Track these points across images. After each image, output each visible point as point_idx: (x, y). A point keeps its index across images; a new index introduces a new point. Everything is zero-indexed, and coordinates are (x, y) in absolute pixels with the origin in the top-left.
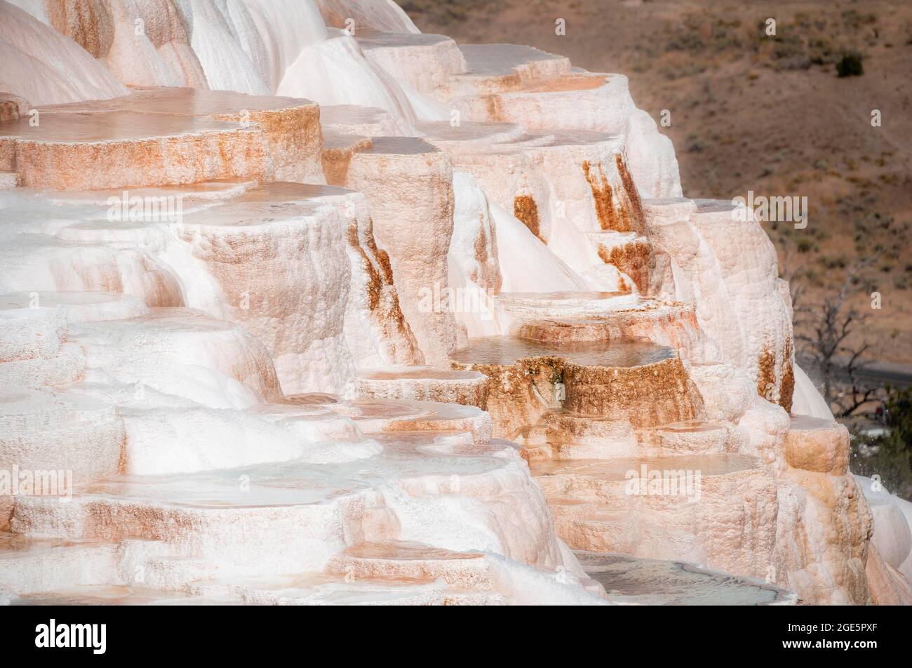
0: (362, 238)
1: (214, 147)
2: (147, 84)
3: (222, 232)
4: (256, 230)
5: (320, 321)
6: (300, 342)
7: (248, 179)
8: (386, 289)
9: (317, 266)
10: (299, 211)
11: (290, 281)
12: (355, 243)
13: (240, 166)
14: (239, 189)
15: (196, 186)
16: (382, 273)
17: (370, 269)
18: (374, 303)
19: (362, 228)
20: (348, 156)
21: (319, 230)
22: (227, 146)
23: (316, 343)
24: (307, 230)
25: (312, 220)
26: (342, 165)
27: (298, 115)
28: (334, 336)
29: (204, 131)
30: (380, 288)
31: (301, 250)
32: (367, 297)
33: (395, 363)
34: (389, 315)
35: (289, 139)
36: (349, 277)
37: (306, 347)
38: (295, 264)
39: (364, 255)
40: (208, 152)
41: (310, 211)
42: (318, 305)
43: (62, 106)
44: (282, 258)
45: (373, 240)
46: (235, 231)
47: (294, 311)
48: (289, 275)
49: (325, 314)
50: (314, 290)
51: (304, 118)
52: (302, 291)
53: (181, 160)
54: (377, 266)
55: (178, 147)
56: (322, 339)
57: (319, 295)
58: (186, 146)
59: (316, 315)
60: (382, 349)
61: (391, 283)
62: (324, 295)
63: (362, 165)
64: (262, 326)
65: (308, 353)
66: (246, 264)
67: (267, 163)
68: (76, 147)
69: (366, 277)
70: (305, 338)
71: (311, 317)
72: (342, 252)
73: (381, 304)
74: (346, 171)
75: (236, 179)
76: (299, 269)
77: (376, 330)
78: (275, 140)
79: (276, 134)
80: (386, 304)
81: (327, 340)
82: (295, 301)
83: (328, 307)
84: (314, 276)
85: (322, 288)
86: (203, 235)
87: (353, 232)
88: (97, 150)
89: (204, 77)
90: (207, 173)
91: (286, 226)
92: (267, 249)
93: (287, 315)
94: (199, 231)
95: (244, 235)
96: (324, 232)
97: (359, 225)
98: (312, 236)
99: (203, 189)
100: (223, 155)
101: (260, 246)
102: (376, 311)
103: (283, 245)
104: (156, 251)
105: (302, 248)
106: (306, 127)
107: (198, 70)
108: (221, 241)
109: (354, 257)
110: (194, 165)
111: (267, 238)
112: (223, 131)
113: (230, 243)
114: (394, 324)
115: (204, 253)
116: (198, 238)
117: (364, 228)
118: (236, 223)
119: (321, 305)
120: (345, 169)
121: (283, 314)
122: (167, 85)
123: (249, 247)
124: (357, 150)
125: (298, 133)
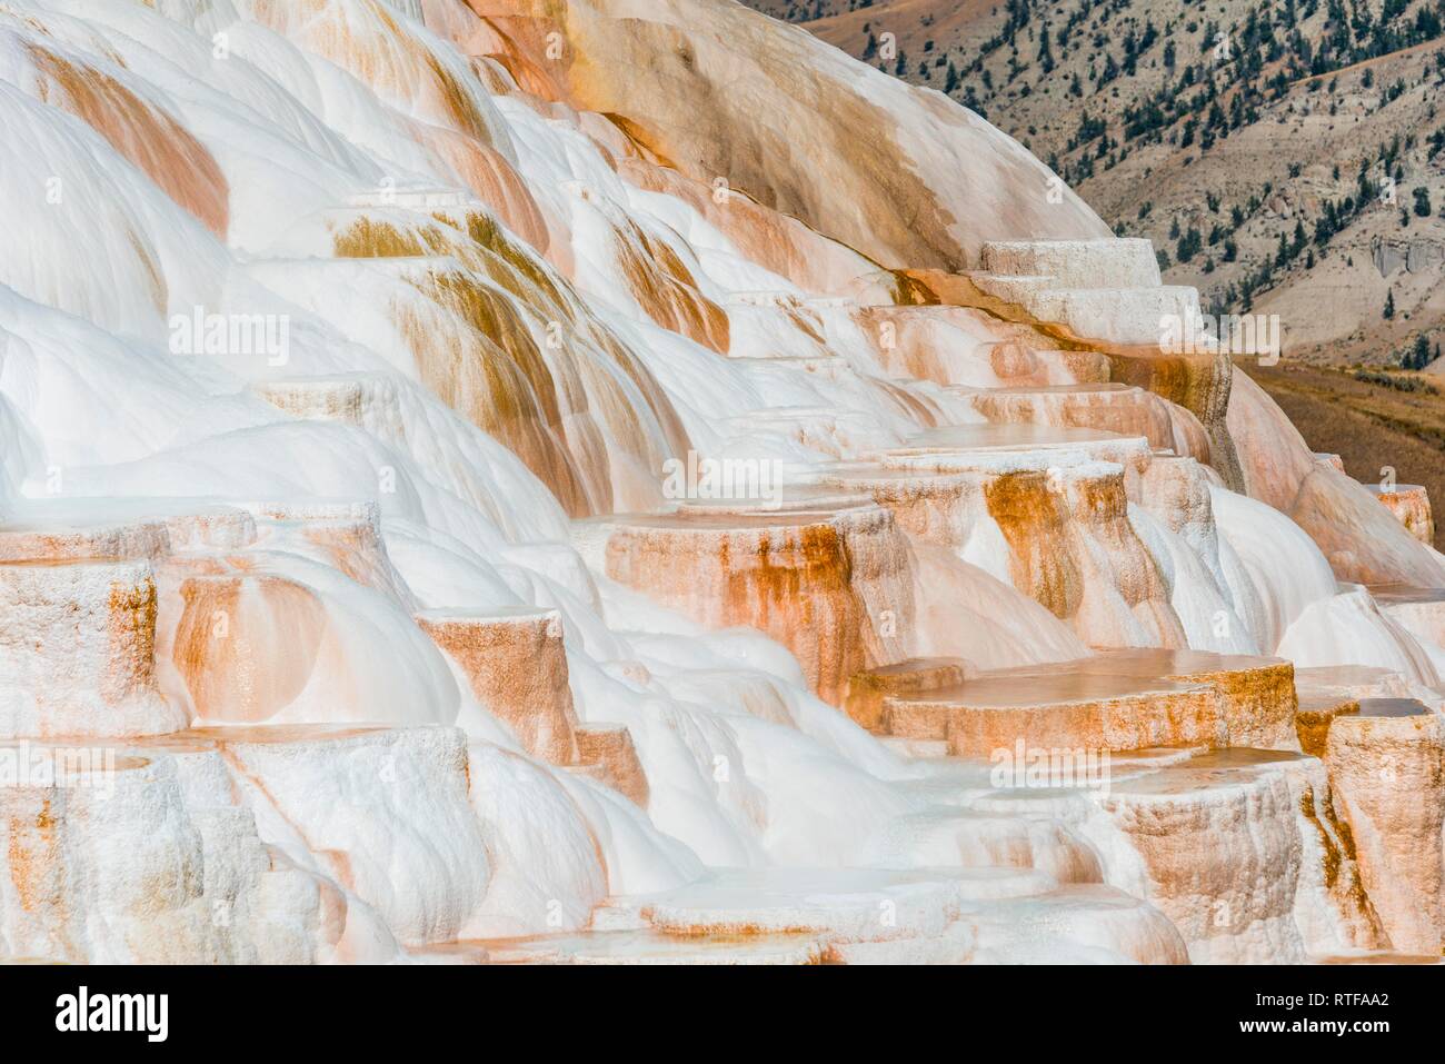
0: (1319, 808)
1: (1161, 709)
2: (1117, 645)
3: (1150, 800)
4: (1185, 799)
5: (1260, 899)
6: (1236, 922)
7: (1199, 744)
8: (1346, 864)
9: (1256, 839)
10: (1240, 778)
11: (1223, 855)
12: (1310, 814)
13: (1190, 730)
14: (1184, 755)
15: (1138, 752)
16: (1341, 847)
17: (1327, 842)
18: (1332, 880)
19: (1319, 796)
20: (1328, 720)
21: (1259, 799)
22: (1176, 709)
23: (1256, 923)
24: (1245, 799)
25: (1250, 788)
26: (1321, 729)
27: (1267, 674)
28: (1279, 915)
29: (1150, 693)
30: (1338, 863)
31: (1236, 821)
32: (1323, 873)
33: (1355, 946)
34: (1349, 893)
35: (1255, 701)
36: (1300, 850)
37: (1244, 928)
38: (1229, 835)
39: (1320, 826)
40: (1154, 716)
41: (1252, 778)
42: (1258, 882)
43: (1014, 670)
44: (1215, 829)
45: (1332, 810)
46: (1161, 800)
47: (1229, 887)
48: (1221, 848)
49: (1266, 891)
50: (1252, 865)
51: (1274, 678)
52: (1238, 866)
53: (1122, 725)
54: (1335, 839)
55: (1119, 710)
56: (1264, 919)
57: (1258, 870)
58: (1129, 709)
59: (1255, 893)
60: (1340, 931)
61: (1353, 857)
62: (1265, 870)
63: (1341, 730)
64: (1191, 905)
65: (1247, 934)
66: (1173, 837)
67: (1220, 728)
68: (1008, 712)
69: (1322, 852)
70: (1242, 918)
71: (1249, 895)
72: (1292, 822)
73: (1339, 881)
74: (1326, 737)
75: (1186, 744)
76: (1235, 841)
77: (1333, 910)
78: (1239, 702)
79: (1240, 696)
80: (1345, 881)
81: (1269, 920)
82: (1230, 878)
83: (1270, 884)
84: (1252, 848)
85: (1262, 863)
86: (1128, 805)
87: (1308, 802)
88: (1030, 715)
89: (1184, 636)
90: (1152, 738)
91: (1221, 795)
92: (1198, 819)
93: (1220, 892)
94: (1123, 800)
95: (1171, 804)
96: (1266, 801)
97: (1316, 792)
98: (1251, 806)
99: (1146, 755)
100: (1171, 718)
101: (1189, 816)
102: (1333, 889)
103: (1215, 816)
104: (1075, 823)
105: (1239, 818)
106: (1276, 688)
107: (1177, 630)
108: (1146, 812)
109: (1306, 829)
110: (1137, 729)
111: (1198, 808)
112: (1171, 693)
113: (1156, 813)
114: (1354, 904)
115: (1128, 825)
116: (1122, 808)
117: (1322, 797)
118: (1165, 792)
119: (1262, 881)
120: (1325, 734)
121: (1216, 893)
122: (1138, 646)
123: (1177, 818)
124: (1340, 713)
125: (1266, 695)
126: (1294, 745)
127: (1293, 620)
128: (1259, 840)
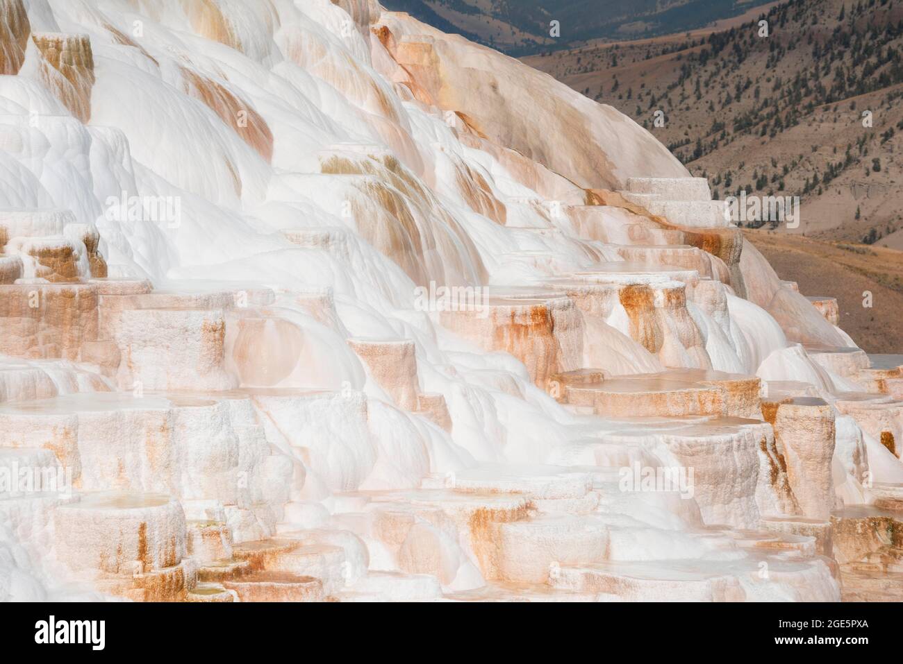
0: (769, 447)
1: (695, 397)
2: (678, 366)
3: (686, 439)
4: (703, 439)
5: (738, 489)
6: (726, 498)
7: (713, 414)
8: (781, 474)
9: (737, 460)
10: (730, 431)
11: (720, 467)
12: (764, 449)
13: (709, 407)
14: (705, 419)
15: (684, 417)
16: (779, 466)
17: (772, 463)
18: (774, 481)
19: (769, 441)
20: (777, 406)
21: (739, 441)
22: (703, 397)
23: (736, 500)
24: (732, 441)
25: (735, 436)
26: (774, 410)
27: (748, 383)
28: (747, 497)
29: (691, 389)
30: (777, 473)
31: (727, 451)
32: (770, 478)
33: (784, 513)
34: (782, 488)
35: (741, 395)
36: (759, 466)
37: (730, 501)
38: (724, 458)
39: (769, 455)
40: (692, 400)
41: (736, 431)
42: (737, 480)
43: (629, 376)
44: (717, 454)
45: (775, 448)
46: (692, 439)
47: (723, 482)
48: (720, 463)
49: (741, 485)
50: (735, 472)
51: (751, 385)
52: (728, 472)
53: (677, 403)
54: (776, 462)
55: (675, 397)
56: (740, 497)
57: (738, 474)
58: (680, 396)
59: (736, 485)
60: (777, 505)
61: (785, 471)
62: (741, 475)
63: (783, 411)
64: (704, 489)
65: (731, 504)
66: (697, 457)
67: (723, 407)
68: (623, 395)
69: (769, 467)
70: (729, 497)
71: (732, 486)
72: (755, 454)
73: (778, 482)
74: (776, 413)
75: (707, 414)
76: (727, 460)
77: (774, 496)
78: (734, 395)
79: (735, 393)
80: (780, 482)
81: (742, 498)
82: (723, 477)
83: (743, 481)
84: (734, 464)
85: (739, 471)
86: (676, 441)
87: (764, 444)
88: (633, 397)
89: (711, 364)
90: (690, 410)
91: (721, 438)
92: (709, 450)
93: (719, 484)
94: (674, 439)
95: (696, 442)
96: (742, 442)
97: (768, 440)
98: (735, 444)
99: (688, 418)
100: (700, 402)
101: (705, 448)
102: (775, 486)
103: (717, 448)
104: (650, 448)
105: (729, 449)
106: (752, 390)
107: (708, 360)
108: (685, 445)
109: (762, 456)
110: (683, 406)
111: (709, 444)
112: (701, 390)
113: (689, 445)
114: (785, 493)
115: (676, 450)
116: (673, 442)
117: (770, 442)
118: (694, 436)
119: (739, 480)
120: (775, 412)
121: (717, 484)
122: (688, 367)
123: (699, 448)
124: (783, 403)
125: (747, 393)
126: (761, 417)
127: (765, 359)
128: (738, 459)
